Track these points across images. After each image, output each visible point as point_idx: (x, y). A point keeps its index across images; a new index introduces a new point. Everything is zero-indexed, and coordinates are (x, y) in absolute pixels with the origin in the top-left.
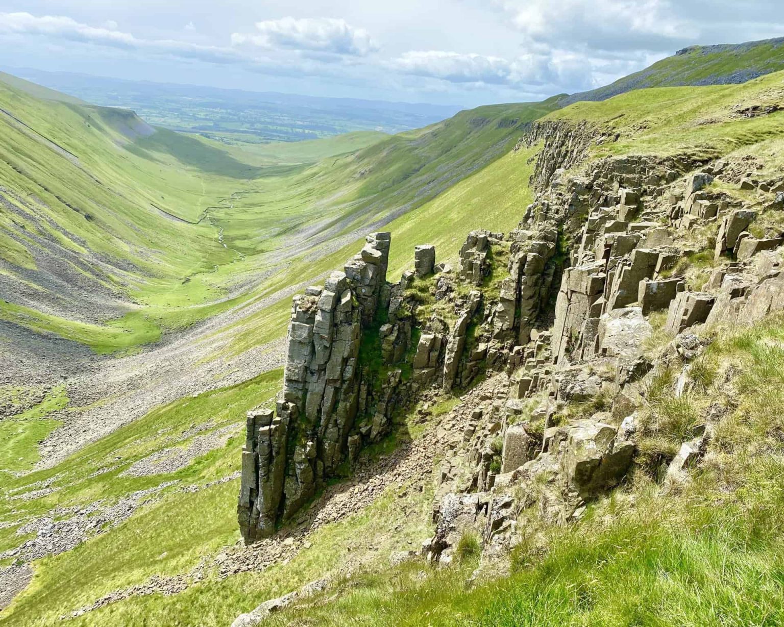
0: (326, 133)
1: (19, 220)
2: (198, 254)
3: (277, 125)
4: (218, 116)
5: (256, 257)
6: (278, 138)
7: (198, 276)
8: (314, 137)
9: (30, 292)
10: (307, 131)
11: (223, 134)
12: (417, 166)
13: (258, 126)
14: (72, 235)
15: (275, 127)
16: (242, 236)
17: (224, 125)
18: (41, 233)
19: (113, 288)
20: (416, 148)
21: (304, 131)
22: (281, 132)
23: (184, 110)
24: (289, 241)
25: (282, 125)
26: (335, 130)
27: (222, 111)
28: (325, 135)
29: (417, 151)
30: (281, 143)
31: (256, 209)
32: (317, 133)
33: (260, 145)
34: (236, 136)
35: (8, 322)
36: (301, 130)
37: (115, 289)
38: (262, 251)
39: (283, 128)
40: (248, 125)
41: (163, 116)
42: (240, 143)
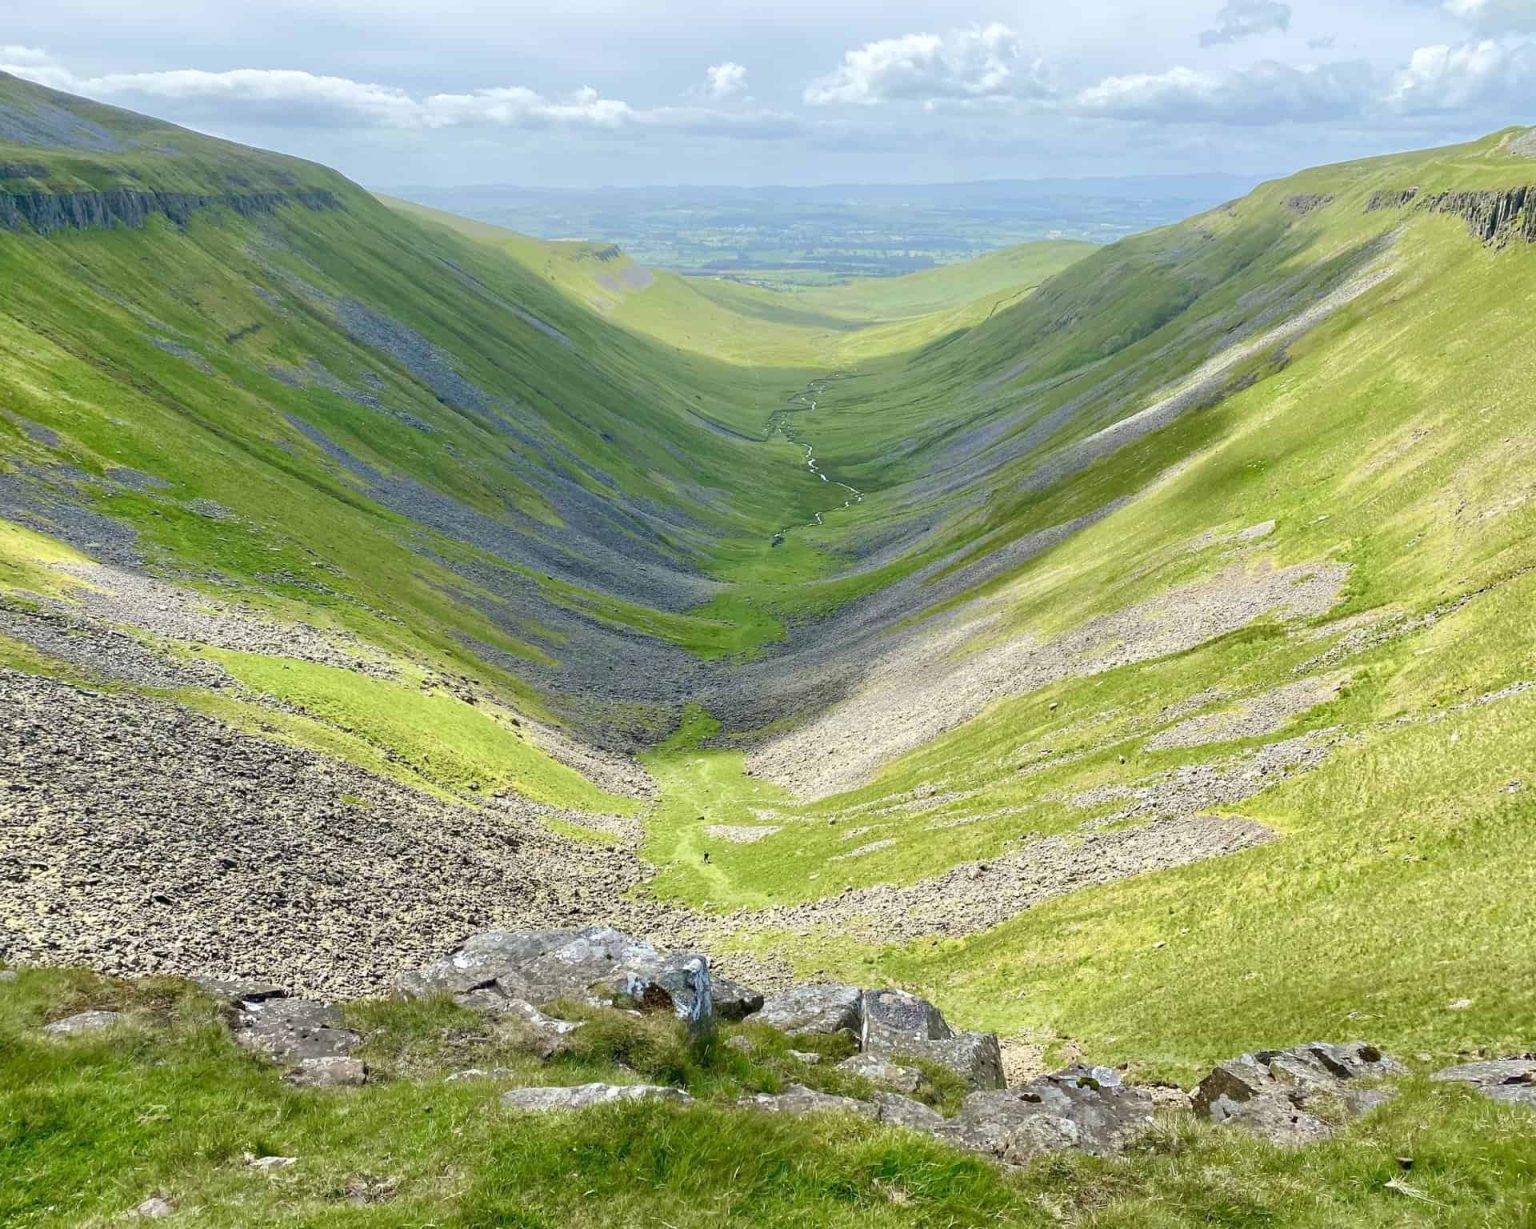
0: (949, 253)
1: (518, 445)
2: (783, 493)
3: (853, 246)
4: (745, 240)
5: (884, 495)
6: (862, 273)
7: (794, 532)
8: (927, 264)
9: (568, 563)
10: (912, 254)
11: (762, 274)
12: (1182, 301)
13: (820, 251)
14: (593, 469)
15: (851, 253)
16: (850, 457)
17: (756, 256)
18: (550, 466)
19: (671, 556)
20: (1174, 266)
21: (907, 255)
22: (866, 260)
23: (681, 234)
24: (939, 462)
25: (863, 246)
26: (967, 247)
27: (750, 229)
28: (950, 258)
29: (1175, 271)
30: (872, 281)
31: (860, 408)
32: (933, 254)
33: (833, 288)
34: (782, 274)
35: (565, 610)
36: (901, 253)
37: (676, 558)
38: (892, 484)
39: (867, 253)
40: (802, 253)
41: (648, 250)
42: (794, 288)
